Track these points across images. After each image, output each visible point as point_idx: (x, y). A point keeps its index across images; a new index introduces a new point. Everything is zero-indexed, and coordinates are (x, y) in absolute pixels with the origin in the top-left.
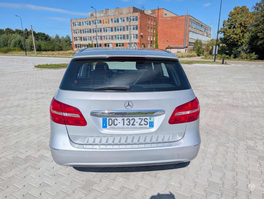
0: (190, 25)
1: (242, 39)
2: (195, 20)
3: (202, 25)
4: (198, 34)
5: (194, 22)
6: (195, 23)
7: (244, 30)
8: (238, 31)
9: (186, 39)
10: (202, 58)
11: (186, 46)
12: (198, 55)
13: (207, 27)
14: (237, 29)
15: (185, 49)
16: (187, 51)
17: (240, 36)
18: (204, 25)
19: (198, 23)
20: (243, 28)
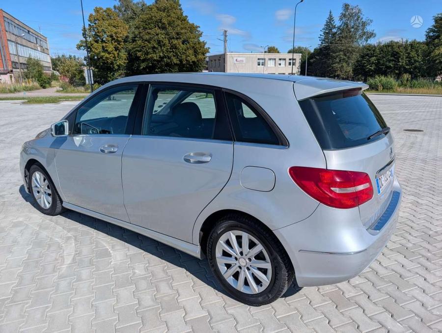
0: (7, 29)
1: (117, 60)
2: (13, 20)
3: (29, 31)
4: (26, 46)
5: (13, 23)
6: (16, 25)
7: (118, 45)
8: (111, 47)
9: (5, 56)
10: (58, 91)
11: (10, 69)
12: (41, 86)
13: (39, 35)
14: (107, 44)
15: (9, 75)
16: (13, 79)
17: (114, 55)
18: (31, 31)
19: (21, 27)
20: (116, 43)
